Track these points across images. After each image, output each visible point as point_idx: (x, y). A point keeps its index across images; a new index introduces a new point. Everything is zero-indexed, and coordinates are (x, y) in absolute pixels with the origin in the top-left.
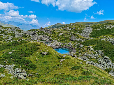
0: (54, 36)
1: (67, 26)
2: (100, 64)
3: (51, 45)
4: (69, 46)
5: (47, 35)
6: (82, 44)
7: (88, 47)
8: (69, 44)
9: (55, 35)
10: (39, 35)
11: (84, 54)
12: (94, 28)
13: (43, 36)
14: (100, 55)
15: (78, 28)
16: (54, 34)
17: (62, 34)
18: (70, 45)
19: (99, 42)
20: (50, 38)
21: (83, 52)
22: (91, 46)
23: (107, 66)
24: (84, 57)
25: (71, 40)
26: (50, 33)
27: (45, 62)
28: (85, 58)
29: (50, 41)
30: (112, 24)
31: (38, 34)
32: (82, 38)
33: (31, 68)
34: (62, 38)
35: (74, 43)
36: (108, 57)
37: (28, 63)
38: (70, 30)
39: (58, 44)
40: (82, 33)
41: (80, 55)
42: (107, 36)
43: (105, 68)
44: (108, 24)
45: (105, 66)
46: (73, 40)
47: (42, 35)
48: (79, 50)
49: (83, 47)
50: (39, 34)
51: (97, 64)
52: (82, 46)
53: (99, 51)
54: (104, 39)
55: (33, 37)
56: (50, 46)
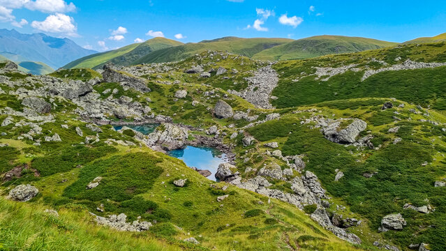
0: (159, 100)
1: (195, 60)
2: (296, 194)
3: (159, 137)
4: (211, 137)
5: (134, 96)
6: (251, 135)
7: (266, 146)
8: (212, 132)
9: (162, 97)
10: (104, 97)
11: (259, 169)
12: (284, 71)
13: (121, 102)
14: (296, 168)
15: (236, 71)
16: (155, 93)
17: (184, 96)
18: (214, 134)
19: (294, 130)
20: (146, 107)
21: (256, 162)
22: (275, 144)
23: (309, 200)
24: (259, 178)
25: (216, 116)
26: (144, 90)
27: (187, 204)
28: (262, 181)
29: (147, 118)
30: (334, 62)
31: (99, 95)
32: (249, 111)
33: (162, 219)
34: (186, 107)
35: (225, 128)
36: (313, 175)
37: (152, 207)
38: (209, 75)
39: (181, 135)
40: (248, 90)
41: (248, 171)
42: (316, 109)
43: (305, 205)
44: (322, 63)
45: (306, 200)
46: (221, 117)
47: (116, 96)
48: (244, 153)
49: (253, 145)
50: (102, 94)
51: (288, 195)
52: (251, 142)
53: (294, 157)
54: (308, 121)
55: (84, 106)
56: (156, 142)
